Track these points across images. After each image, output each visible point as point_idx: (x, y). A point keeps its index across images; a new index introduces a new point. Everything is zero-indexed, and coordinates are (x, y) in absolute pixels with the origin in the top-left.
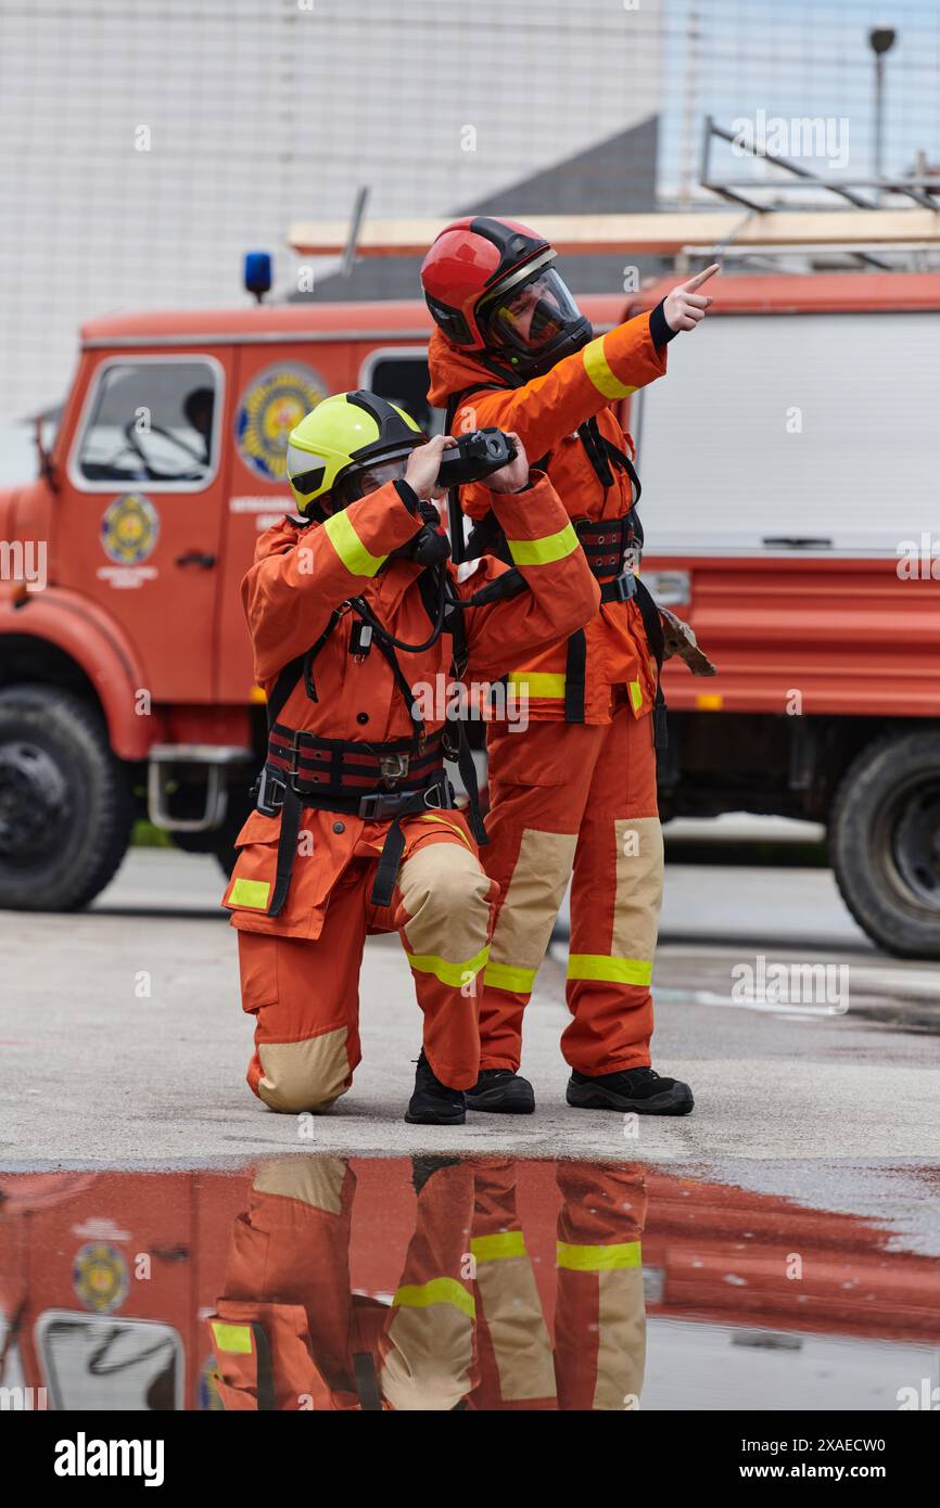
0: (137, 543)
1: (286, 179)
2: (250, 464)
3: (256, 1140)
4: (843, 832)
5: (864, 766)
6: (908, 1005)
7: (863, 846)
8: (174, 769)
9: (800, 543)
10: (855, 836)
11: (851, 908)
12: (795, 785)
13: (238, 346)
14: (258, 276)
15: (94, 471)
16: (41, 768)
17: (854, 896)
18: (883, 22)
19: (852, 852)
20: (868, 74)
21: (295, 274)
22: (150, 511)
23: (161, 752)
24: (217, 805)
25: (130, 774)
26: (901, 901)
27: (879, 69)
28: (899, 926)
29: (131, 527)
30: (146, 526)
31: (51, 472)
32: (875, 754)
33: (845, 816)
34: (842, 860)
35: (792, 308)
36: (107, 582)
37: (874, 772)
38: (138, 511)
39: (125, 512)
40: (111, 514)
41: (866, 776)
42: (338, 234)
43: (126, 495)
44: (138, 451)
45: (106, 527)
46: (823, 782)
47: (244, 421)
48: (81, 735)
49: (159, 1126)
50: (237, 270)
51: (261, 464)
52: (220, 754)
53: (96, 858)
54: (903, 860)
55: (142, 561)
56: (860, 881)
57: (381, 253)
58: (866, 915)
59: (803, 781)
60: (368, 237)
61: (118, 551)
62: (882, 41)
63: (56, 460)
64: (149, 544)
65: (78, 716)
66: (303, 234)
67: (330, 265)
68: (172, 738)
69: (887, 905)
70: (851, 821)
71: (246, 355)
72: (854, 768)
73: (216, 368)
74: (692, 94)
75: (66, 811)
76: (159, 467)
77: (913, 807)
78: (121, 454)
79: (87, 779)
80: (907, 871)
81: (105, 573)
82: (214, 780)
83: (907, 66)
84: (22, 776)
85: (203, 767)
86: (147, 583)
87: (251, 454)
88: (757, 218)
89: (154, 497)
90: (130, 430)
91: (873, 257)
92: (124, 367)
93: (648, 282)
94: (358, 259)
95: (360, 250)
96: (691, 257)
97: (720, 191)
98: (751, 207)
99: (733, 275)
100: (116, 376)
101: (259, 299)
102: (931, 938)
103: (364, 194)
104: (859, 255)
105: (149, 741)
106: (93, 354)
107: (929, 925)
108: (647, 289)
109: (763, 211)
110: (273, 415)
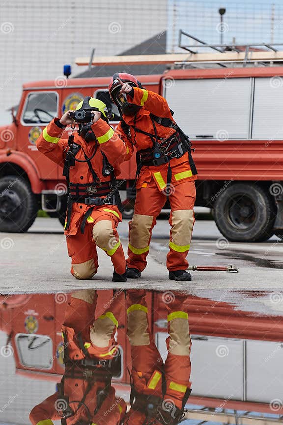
1: (73, 48)
3: (74, 286)
4: (217, 209)
6: (235, 252)
7: (222, 213)
8: (48, 196)
9: (205, 137)
10: (220, 211)
11: (219, 229)
13: (62, 89)
15: (26, 121)
16: (14, 196)
17: (220, 226)
18: (222, 7)
19: (219, 215)
20: (219, 19)
21: (76, 71)
22: (41, 131)
23: (44, 192)
24: (59, 205)
25: (37, 198)
26: (232, 227)
27: (221, 18)
28: (231, 233)
29: (36, 135)
31: (16, 121)
33: (217, 206)
35: (202, 78)
36: (30, 149)
37: (224, 194)
38: (38, 131)
39: (35, 131)
40: (31, 132)
41: (222, 196)
42: (87, 60)
43: (35, 127)
44: (38, 116)
45: (30, 135)
47: (64, 108)
48: (24, 188)
49: (48, 283)
50: (62, 70)
53: (29, 219)
54: (232, 217)
56: (221, 222)
57: (98, 65)
58: (223, 230)
59: (206, 197)
60: (96, 60)
61: (33, 141)
62: (222, 12)
63: (17, 118)
65: (24, 183)
66: (79, 61)
67: (86, 68)
68: (47, 189)
69: (228, 228)
70: (219, 207)
71: (64, 90)
73: (57, 94)
74: (175, 25)
75: (21, 207)
76: (43, 120)
77: (235, 203)
78: (33, 117)
79: (26, 199)
80: (233, 220)
81: (30, 147)
82: (58, 199)
83: (229, 18)
84: (10, 198)
85: (55, 195)
88: (193, 54)
89: (42, 127)
90: (36, 111)
91: (222, 64)
92: (34, 95)
93: (166, 71)
94: (93, 67)
95: (93, 64)
96: (177, 65)
97: (184, 48)
98: (192, 52)
99: (187, 70)
100: (32, 97)
101: (68, 77)
102: (239, 236)
103: (94, 51)
104: (219, 64)
105: (41, 189)
106: (26, 91)
107: (239, 233)
108: (166, 73)
109: (195, 53)
110: (72, 106)
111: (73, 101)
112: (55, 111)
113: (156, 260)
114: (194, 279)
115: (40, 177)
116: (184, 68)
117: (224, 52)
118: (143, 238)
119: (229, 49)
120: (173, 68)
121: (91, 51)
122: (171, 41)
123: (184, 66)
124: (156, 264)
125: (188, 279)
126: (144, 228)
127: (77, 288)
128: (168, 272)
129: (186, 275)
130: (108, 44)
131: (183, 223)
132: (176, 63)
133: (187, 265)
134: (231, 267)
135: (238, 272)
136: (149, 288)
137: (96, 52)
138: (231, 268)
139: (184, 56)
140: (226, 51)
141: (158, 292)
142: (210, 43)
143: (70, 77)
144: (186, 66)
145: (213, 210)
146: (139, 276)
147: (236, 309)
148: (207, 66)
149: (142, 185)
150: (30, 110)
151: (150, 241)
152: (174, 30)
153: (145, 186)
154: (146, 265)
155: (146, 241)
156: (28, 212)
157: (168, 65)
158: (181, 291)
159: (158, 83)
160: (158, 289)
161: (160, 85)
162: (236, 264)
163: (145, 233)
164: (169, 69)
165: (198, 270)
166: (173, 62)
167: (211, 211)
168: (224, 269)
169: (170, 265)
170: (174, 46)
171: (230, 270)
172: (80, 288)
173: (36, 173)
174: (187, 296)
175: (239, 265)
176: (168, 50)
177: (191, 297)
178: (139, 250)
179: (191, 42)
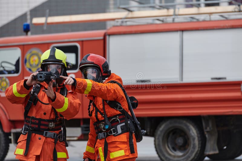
0: (5, 87)
2: (28, 70)
5: (160, 127)
7: (161, 144)
10: (159, 141)
11: (159, 156)
13: (23, 45)
14: (27, 29)
17: (160, 154)
19: (159, 145)
22: (7, 80)
23: (13, 131)
25: (7, 135)
26: (170, 155)
29: (4, 84)
30: (7, 84)
32: (162, 124)
35: (139, 32)
37: (162, 128)
38: (5, 81)
39: (2, 81)
42: (43, 21)
46: (152, 130)
47: (26, 61)
51: (30, 70)
53: (2, 153)
54: (170, 146)
56: (161, 151)
57: (52, 24)
58: (163, 158)
60: (49, 21)
61: (1, 89)
66: (35, 21)
68: (15, 128)
69: (167, 155)
70: (158, 138)
71: (25, 47)
72: (158, 127)
77: (171, 135)
80: (170, 148)
87: (27, 67)
88: (130, 13)
89: (8, 78)
95: (48, 24)
98: (129, 11)
101: (27, 34)
105: (11, 128)
107: (176, 159)
109: (132, 11)
110: (32, 59)
111: (33, 55)
115: (8, 118)
132: (117, 20)
159: (102, 38)
161: (104, 40)
166: (114, 20)
173: (6, 115)
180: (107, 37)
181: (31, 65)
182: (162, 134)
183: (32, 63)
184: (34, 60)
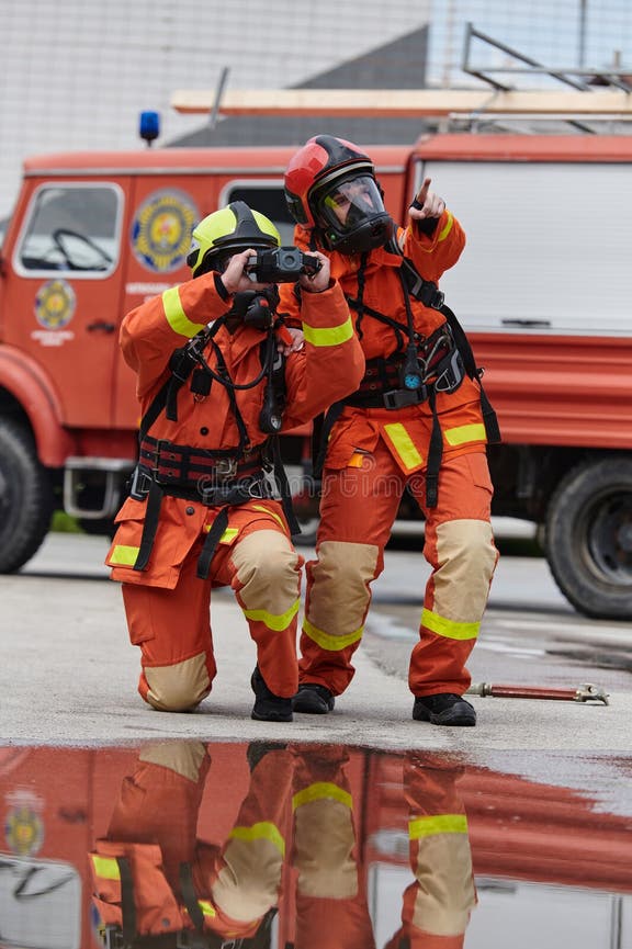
0: (59, 314)
2: (140, 260)
3: (147, 729)
4: (554, 527)
5: (570, 482)
6: (600, 649)
7: (568, 539)
8: (83, 475)
9: (528, 324)
10: (562, 531)
11: (558, 582)
12: (520, 494)
13: (134, 177)
14: (149, 129)
15: (31, 263)
17: (560, 574)
19: (560, 543)
21: (172, 127)
22: (69, 291)
23: (74, 462)
24: (113, 501)
25: (51, 478)
26: (594, 578)
28: (591, 596)
29: (55, 303)
30: (67, 303)
31: (1, 263)
32: (578, 474)
33: (555, 517)
34: (553, 549)
35: (525, 158)
36: (38, 342)
37: (577, 486)
38: (61, 292)
39: (52, 292)
40: (42, 293)
41: (571, 490)
42: (206, 99)
43: (53, 280)
44: (62, 250)
45: (38, 303)
46: (540, 493)
47: (137, 230)
48: (18, 449)
49: (76, 717)
50: (134, 125)
51: (149, 260)
52: (115, 464)
53: (26, 537)
54: (595, 550)
55: (64, 327)
56: (565, 563)
57: (236, 113)
58: (569, 587)
59: (527, 492)
60: (229, 101)
61: (46, 320)
63: (4, 254)
64: (68, 315)
65: (17, 435)
66: (181, 99)
67: (200, 122)
68: (81, 453)
69: (584, 581)
70: (560, 521)
71: (139, 182)
72: (563, 484)
73: (119, 191)
76: (77, 261)
77: (603, 513)
78: (50, 251)
79: (21, 481)
80: (598, 557)
81: (37, 335)
82: (111, 483)
85: (103, 474)
86: (66, 343)
87: (141, 253)
88: (501, 94)
89: (73, 282)
90: (57, 235)
91: (580, 123)
92: (54, 190)
93: (425, 137)
94: (221, 118)
95: (222, 111)
96: (455, 120)
97: (477, 75)
98: (498, 87)
99: (484, 134)
100: (48, 196)
101: (149, 144)
102: (614, 605)
103: (225, 73)
104: (572, 123)
105: (65, 454)
106: (32, 180)
107: (613, 595)
108: (423, 143)
109: (505, 89)
110: (158, 225)
111: (161, 211)
112: (110, 235)
113: (379, 665)
114: (484, 721)
115: (61, 420)
116: (474, 131)
117: (588, 90)
118: (351, 605)
119: (601, 81)
120: (443, 129)
121: (218, 74)
122: (441, 54)
123: (475, 125)
124: (378, 674)
125: (467, 719)
126: (356, 579)
127: (155, 734)
128: (412, 698)
129: (463, 708)
130: (264, 55)
131: (468, 557)
132: (454, 116)
133: (467, 681)
134: (589, 690)
135: (606, 704)
136: (357, 741)
137: (231, 76)
138: (588, 694)
139: (476, 98)
140: (591, 87)
141: (381, 753)
142: (550, 65)
143: (157, 143)
144: (482, 126)
145: (543, 529)
146: (331, 707)
147: (598, 809)
148: (543, 126)
149: (347, 460)
150: (42, 232)
151: (365, 614)
152: (451, 24)
153: (358, 461)
154: (350, 678)
155: (357, 612)
156: (25, 517)
157: (431, 120)
158: (446, 753)
159: (400, 168)
160: (382, 746)
161: (407, 175)
162: (601, 681)
163: (356, 593)
164: (433, 130)
165: (495, 695)
166: (444, 113)
167: (538, 531)
168: (568, 696)
169: (419, 678)
170: (449, 67)
171: (585, 699)
172: (163, 735)
173: (52, 407)
174: (463, 767)
175: (610, 686)
176: (433, 77)
177: (474, 770)
178: (336, 639)
179: (497, 59)
180: (418, 167)
181: (153, 245)
182: (575, 507)
183: (157, 238)
184: (166, 230)
